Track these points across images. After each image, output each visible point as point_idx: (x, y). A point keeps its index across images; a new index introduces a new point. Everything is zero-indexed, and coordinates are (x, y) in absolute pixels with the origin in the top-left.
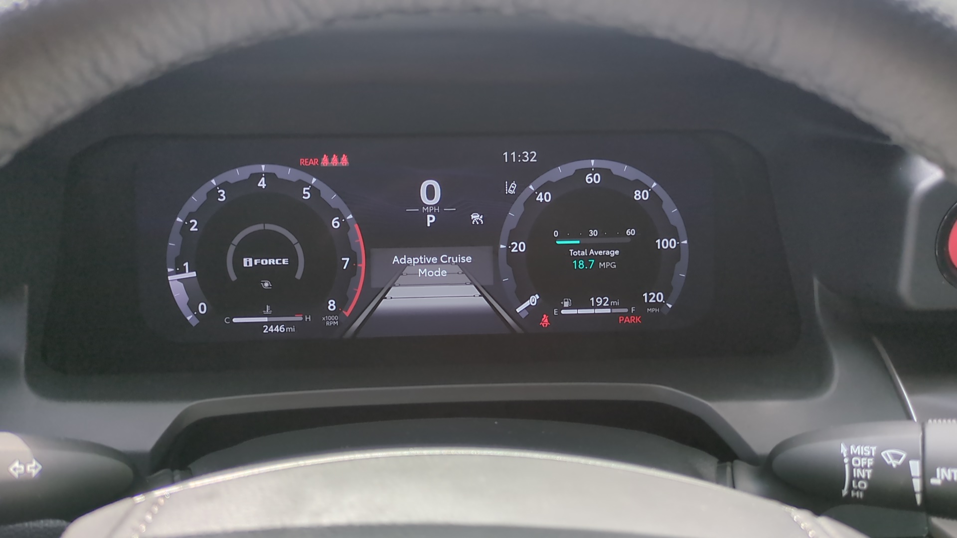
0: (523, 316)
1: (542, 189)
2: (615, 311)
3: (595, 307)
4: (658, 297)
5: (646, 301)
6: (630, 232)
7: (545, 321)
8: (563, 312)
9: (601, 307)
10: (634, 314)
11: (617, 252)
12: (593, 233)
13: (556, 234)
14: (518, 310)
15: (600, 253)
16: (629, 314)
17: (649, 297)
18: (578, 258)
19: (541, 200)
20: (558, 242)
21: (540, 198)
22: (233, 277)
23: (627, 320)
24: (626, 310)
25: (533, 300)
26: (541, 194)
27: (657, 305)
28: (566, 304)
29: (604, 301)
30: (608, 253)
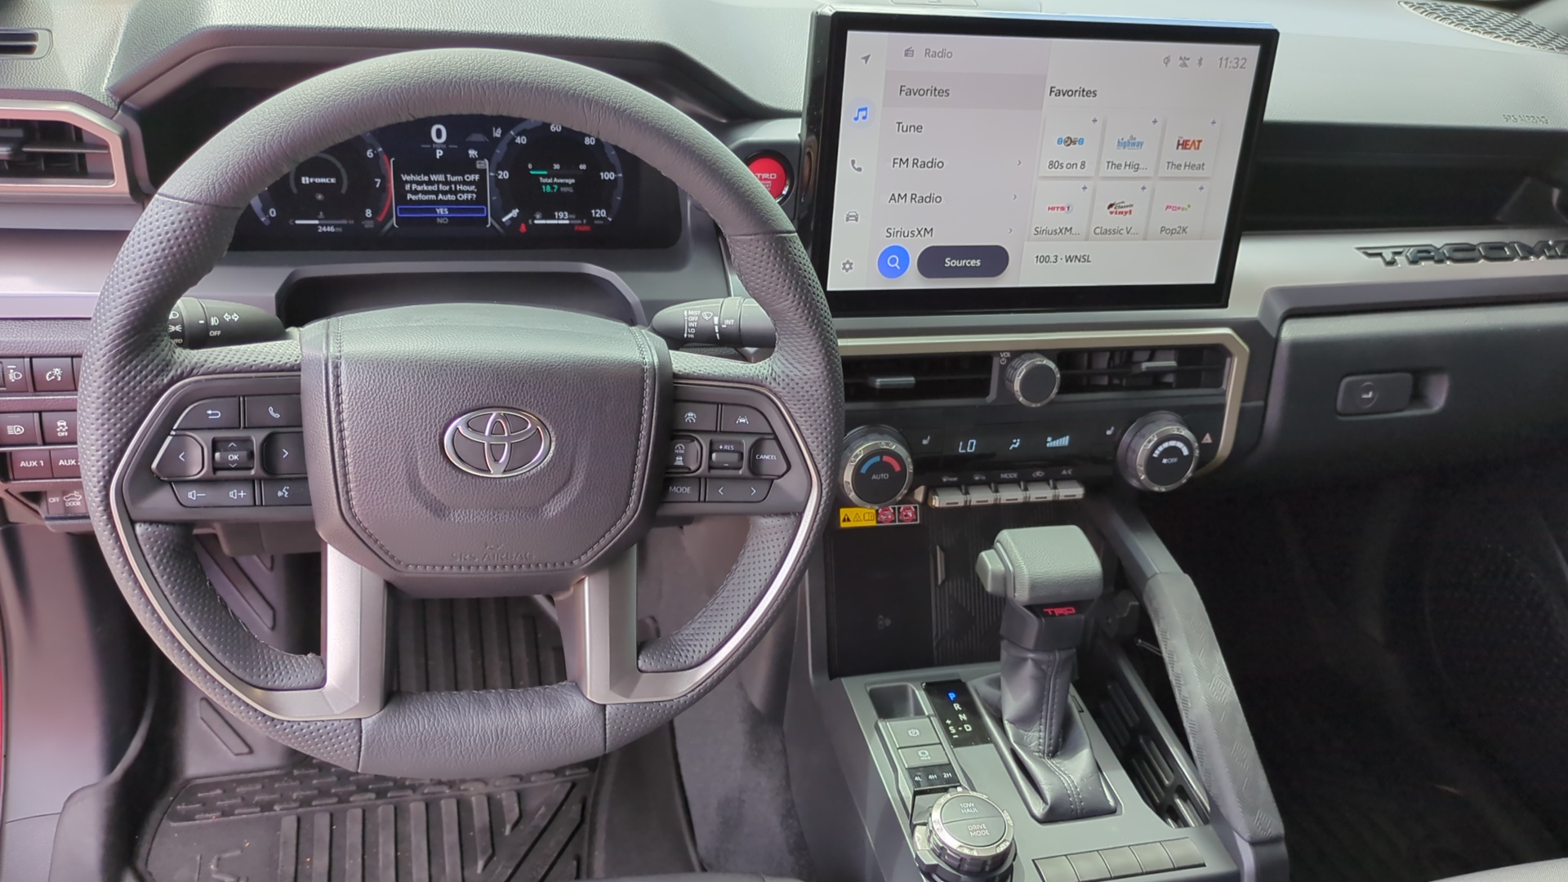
0: (508, 224)
1: (520, 134)
2: (573, 222)
3: (559, 219)
4: (602, 213)
5: (594, 215)
6: (583, 167)
7: (523, 228)
8: (536, 222)
9: (562, 219)
10: (586, 224)
11: (573, 181)
12: (557, 167)
13: (530, 166)
14: (504, 220)
15: (562, 181)
16: (582, 224)
17: (596, 213)
18: (546, 184)
19: (519, 142)
20: (532, 172)
21: (518, 140)
22: (295, 190)
23: (581, 228)
24: (579, 222)
25: (515, 213)
26: (519, 138)
27: (601, 218)
28: (538, 216)
29: (564, 215)
30: (567, 181)
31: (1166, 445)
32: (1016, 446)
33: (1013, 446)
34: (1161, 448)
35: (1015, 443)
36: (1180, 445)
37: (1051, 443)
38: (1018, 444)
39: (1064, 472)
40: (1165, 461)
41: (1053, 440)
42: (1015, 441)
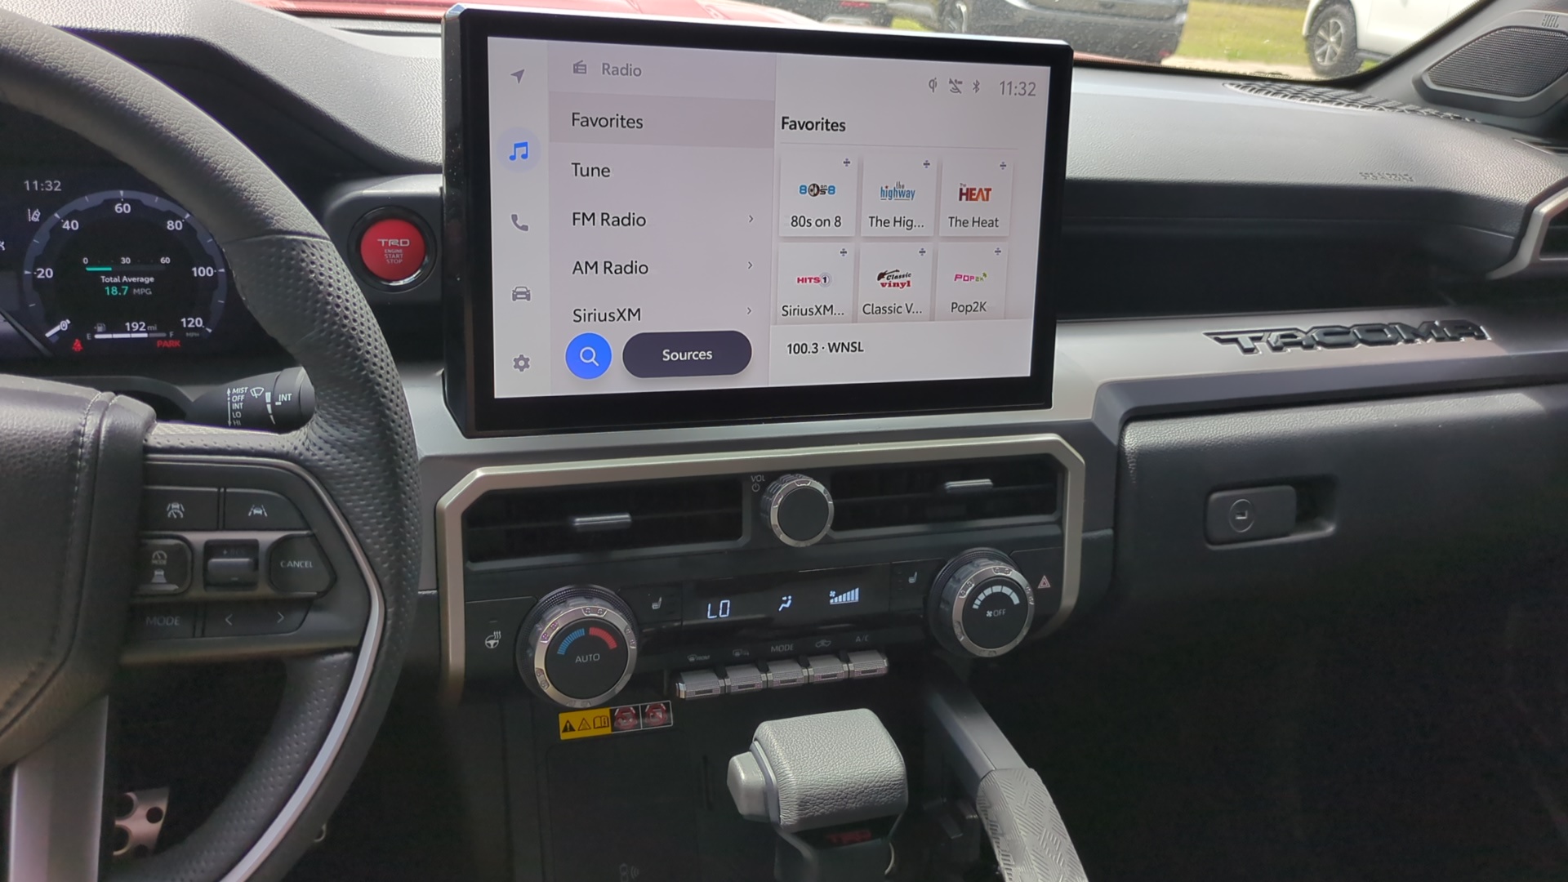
0: (54, 340)
1: (69, 217)
2: (152, 335)
3: (131, 332)
4: (198, 322)
5: (185, 326)
6: (165, 260)
7: (77, 345)
8: (97, 336)
9: (137, 331)
10: (173, 338)
11: (152, 279)
12: (126, 260)
13: (85, 261)
14: (48, 335)
15: (134, 280)
16: (167, 338)
17: (188, 322)
18: (111, 285)
19: (68, 228)
20: (88, 269)
21: (66, 225)
23: (165, 344)
24: (164, 335)
25: (64, 325)
26: (67, 222)
27: (195, 329)
28: (100, 329)
29: (140, 326)
30: (142, 280)
31: (988, 592)
32: (788, 605)
33: (783, 605)
34: (982, 597)
35: (786, 602)
36: (1007, 591)
37: (837, 600)
38: (789, 602)
39: (858, 639)
40: (989, 614)
41: (837, 595)
42: (785, 598)
